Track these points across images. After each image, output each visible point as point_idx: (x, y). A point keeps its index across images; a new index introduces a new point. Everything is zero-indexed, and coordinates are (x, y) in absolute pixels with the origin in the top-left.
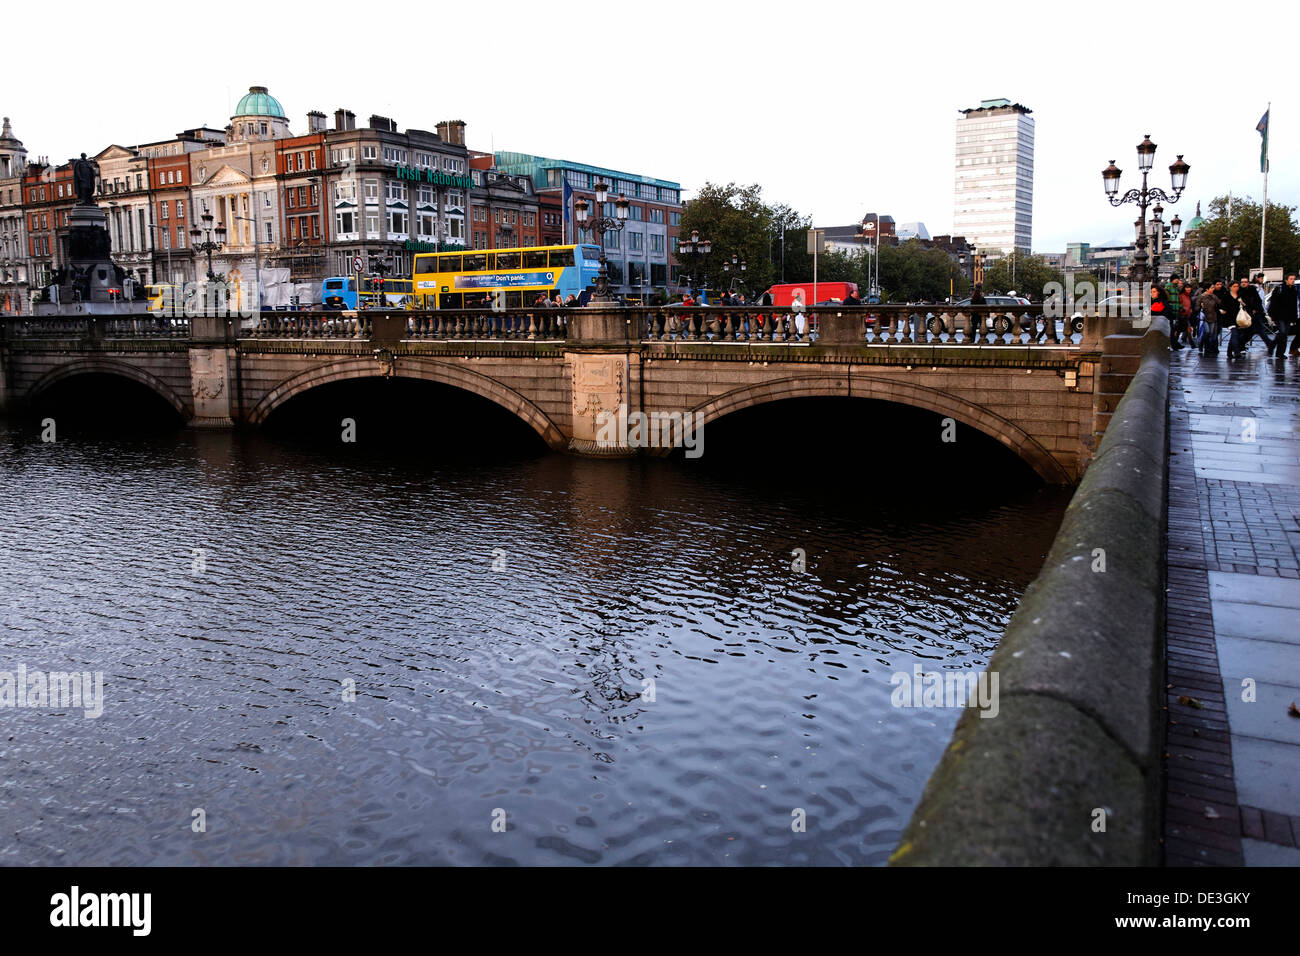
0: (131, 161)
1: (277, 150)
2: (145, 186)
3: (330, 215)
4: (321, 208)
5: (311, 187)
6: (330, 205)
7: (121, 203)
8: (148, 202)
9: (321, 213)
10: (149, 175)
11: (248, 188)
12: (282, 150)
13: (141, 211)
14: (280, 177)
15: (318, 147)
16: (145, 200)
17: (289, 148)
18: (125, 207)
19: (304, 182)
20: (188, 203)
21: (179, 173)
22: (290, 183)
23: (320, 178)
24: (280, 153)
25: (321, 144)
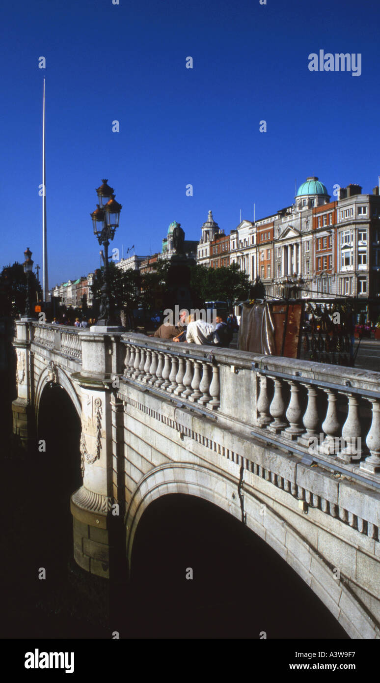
0: (250, 228)
1: (313, 214)
2: (255, 243)
3: (338, 255)
4: (333, 250)
5: (329, 236)
6: (338, 247)
7: (245, 253)
8: (255, 251)
9: (333, 253)
10: (257, 236)
11: (298, 241)
12: (316, 214)
13: (253, 257)
14: (315, 231)
15: (333, 211)
16: (254, 250)
17: (319, 212)
18: (247, 255)
19: (325, 233)
20: (272, 251)
21: (269, 234)
22: (319, 235)
23: (333, 230)
24: (314, 216)
25: (335, 208)
